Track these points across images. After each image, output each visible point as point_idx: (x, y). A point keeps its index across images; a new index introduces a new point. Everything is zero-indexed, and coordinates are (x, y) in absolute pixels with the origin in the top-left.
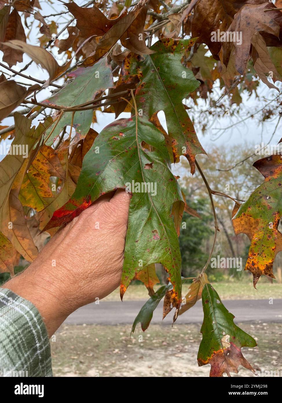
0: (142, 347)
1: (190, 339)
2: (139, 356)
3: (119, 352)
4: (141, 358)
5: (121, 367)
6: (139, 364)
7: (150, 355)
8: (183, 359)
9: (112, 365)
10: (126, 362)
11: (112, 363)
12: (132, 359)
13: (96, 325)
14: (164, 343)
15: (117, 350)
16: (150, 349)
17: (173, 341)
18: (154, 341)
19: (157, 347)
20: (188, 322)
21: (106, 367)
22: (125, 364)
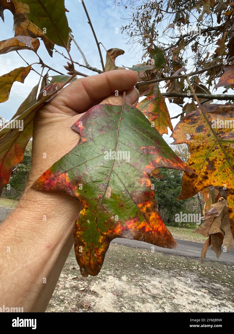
0: (152, 266)
1: (183, 267)
2: (152, 272)
3: (139, 267)
4: (154, 274)
5: (142, 278)
6: (153, 279)
7: (159, 273)
8: (181, 281)
9: (136, 276)
10: (144, 275)
11: (136, 274)
12: (147, 274)
13: (123, 245)
14: (167, 267)
15: (137, 265)
16: (158, 269)
17: (172, 266)
18: (160, 264)
19: (163, 268)
20: (180, 255)
21: (132, 276)
22: (144, 277)
